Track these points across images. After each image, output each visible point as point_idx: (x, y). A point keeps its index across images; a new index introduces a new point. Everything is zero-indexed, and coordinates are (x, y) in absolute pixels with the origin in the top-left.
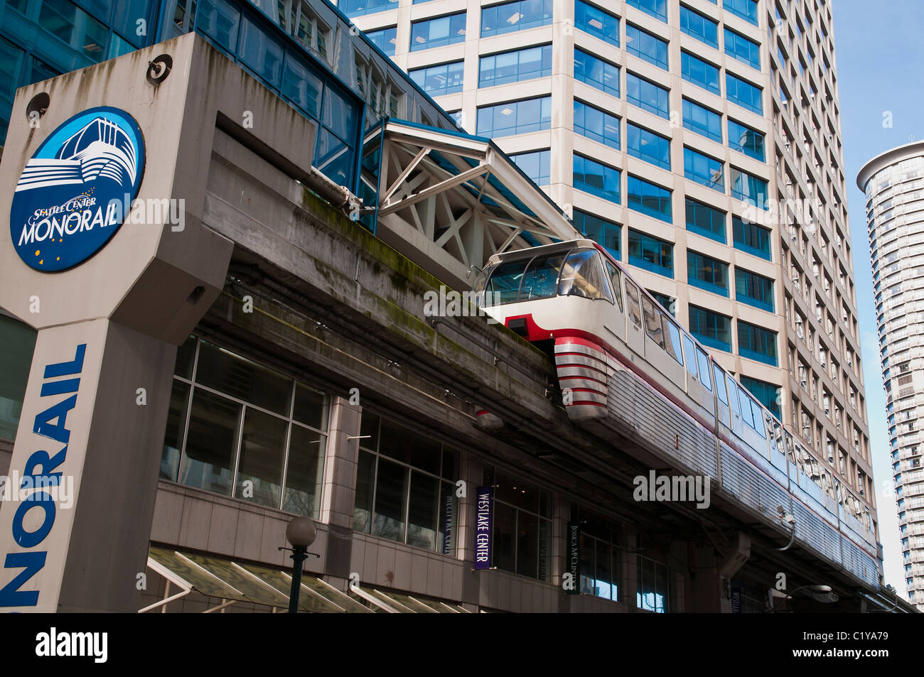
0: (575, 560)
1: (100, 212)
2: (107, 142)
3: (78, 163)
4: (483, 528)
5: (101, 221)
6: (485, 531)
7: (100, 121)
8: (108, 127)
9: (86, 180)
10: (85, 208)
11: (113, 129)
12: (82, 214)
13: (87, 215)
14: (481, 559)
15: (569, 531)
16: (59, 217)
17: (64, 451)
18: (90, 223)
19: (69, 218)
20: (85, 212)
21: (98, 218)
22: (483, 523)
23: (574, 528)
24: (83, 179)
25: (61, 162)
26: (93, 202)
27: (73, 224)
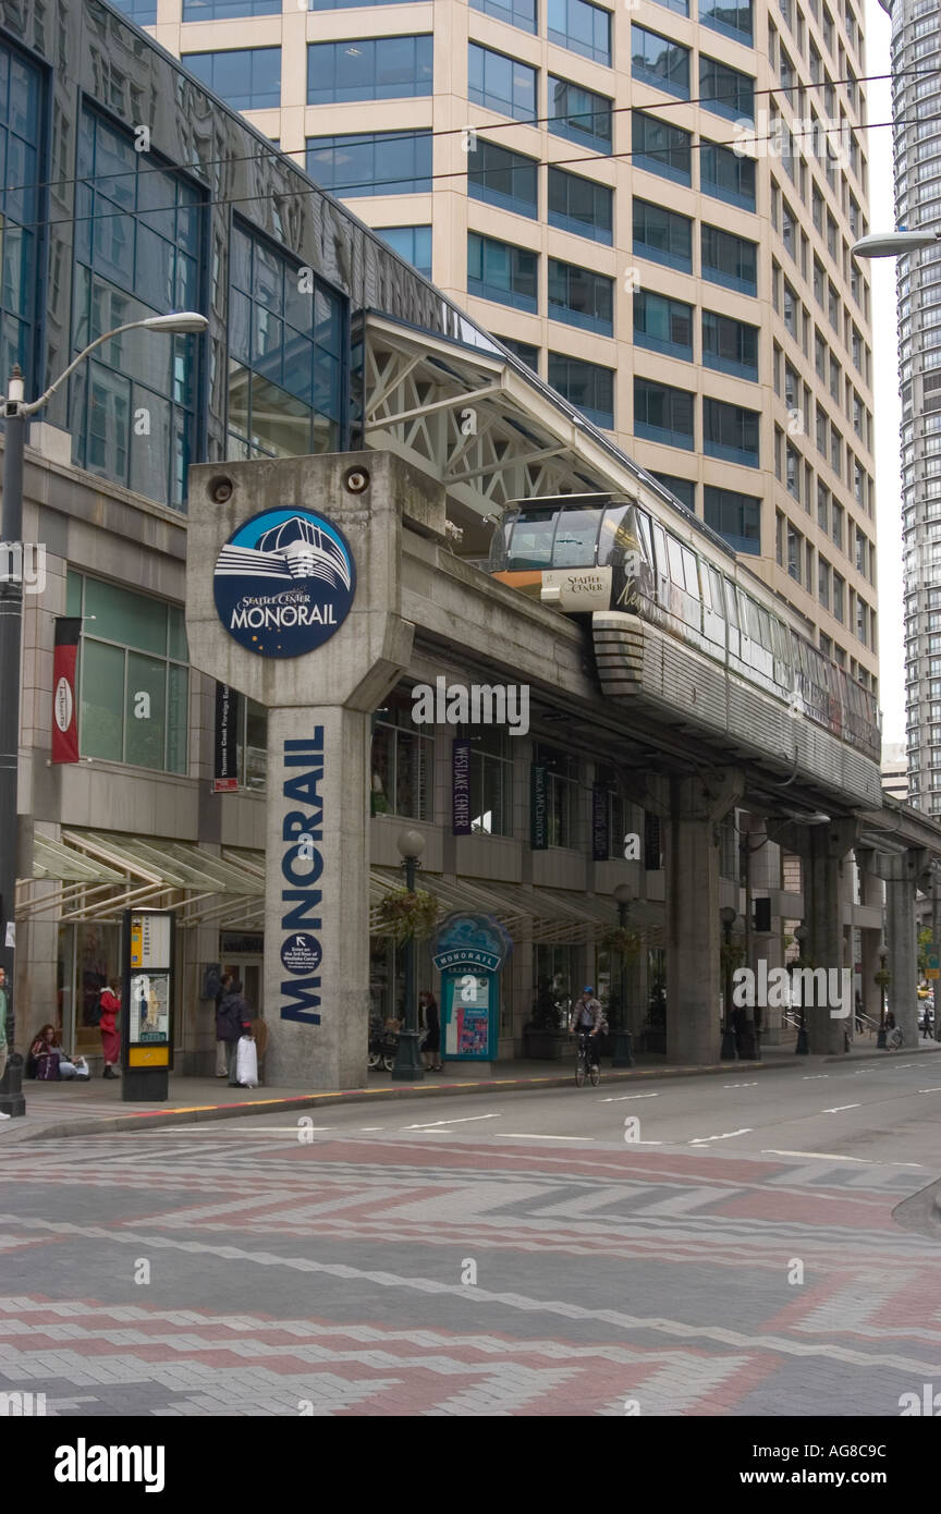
0: (540, 809)
1: (316, 609)
2: (312, 543)
3: (282, 558)
4: (462, 787)
5: (319, 618)
6: (464, 791)
7: (299, 521)
8: (310, 528)
9: (295, 576)
10: (299, 604)
11: (317, 532)
12: (297, 609)
13: (303, 611)
14: (461, 823)
15: (533, 772)
16: (273, 608)
17: (320, 814)
18: (308, 618)
19: (284, 611)
20: (301, 608)
21: (316, 615)
22: (461, 782)
23: (540, 770)
24: (292, 575)
25: (261, 553)
26: (307, 599)
27: (289, 617)
